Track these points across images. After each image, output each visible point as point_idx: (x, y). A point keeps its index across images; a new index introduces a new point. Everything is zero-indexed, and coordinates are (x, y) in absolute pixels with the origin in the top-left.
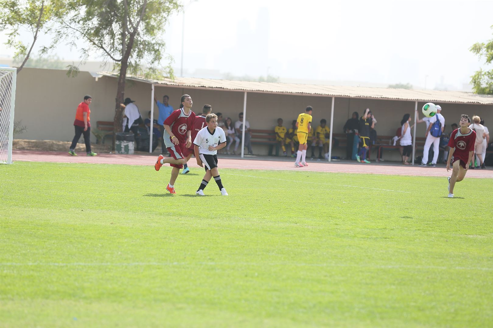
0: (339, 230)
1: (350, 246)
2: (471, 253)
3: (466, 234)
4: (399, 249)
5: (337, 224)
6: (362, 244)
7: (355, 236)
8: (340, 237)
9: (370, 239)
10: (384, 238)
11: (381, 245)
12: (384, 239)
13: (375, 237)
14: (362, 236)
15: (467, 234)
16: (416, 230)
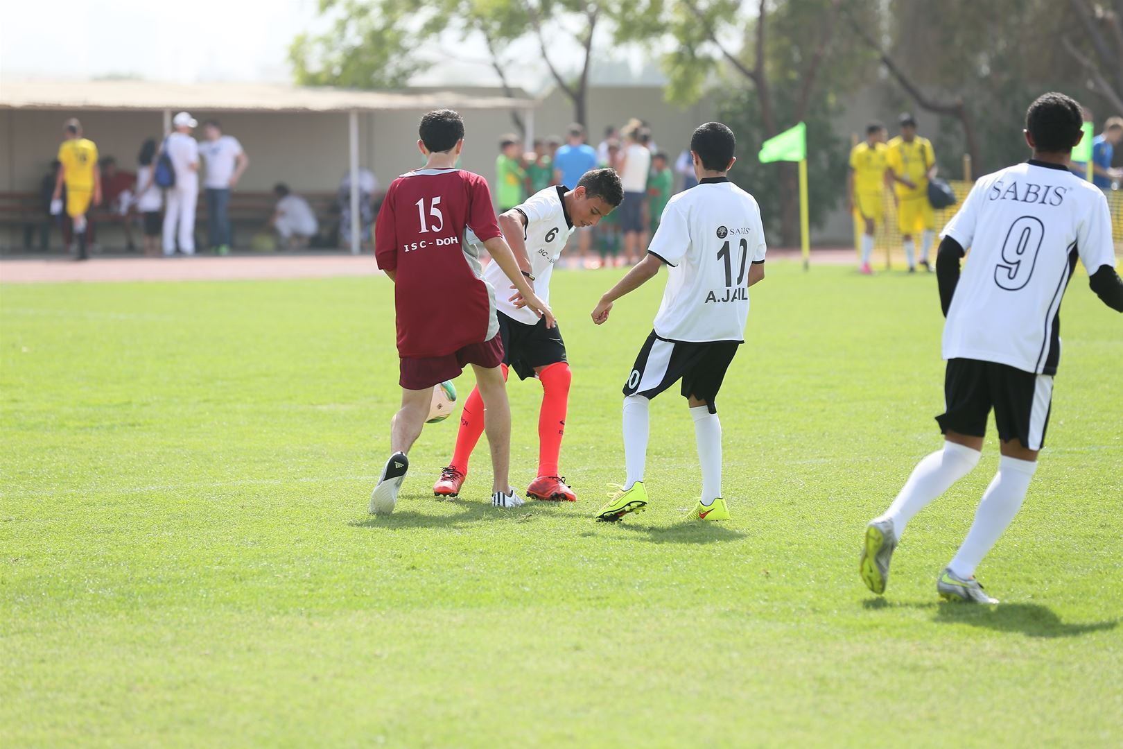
0: (21, 414)
1: (54, 448)
2: (329, 443)
3: (312, 404)
4: (169, 447)
5: (15, 401)
6: (82, 443)
7: (62, 426)
8: (28, 430)
9: (98, 428)
10: (130, 425)
11: (125, 440)
12: (129, 428)
13: (107, 423)
14: (77, 424)
15: (314, 403)
16: (199, 402)
